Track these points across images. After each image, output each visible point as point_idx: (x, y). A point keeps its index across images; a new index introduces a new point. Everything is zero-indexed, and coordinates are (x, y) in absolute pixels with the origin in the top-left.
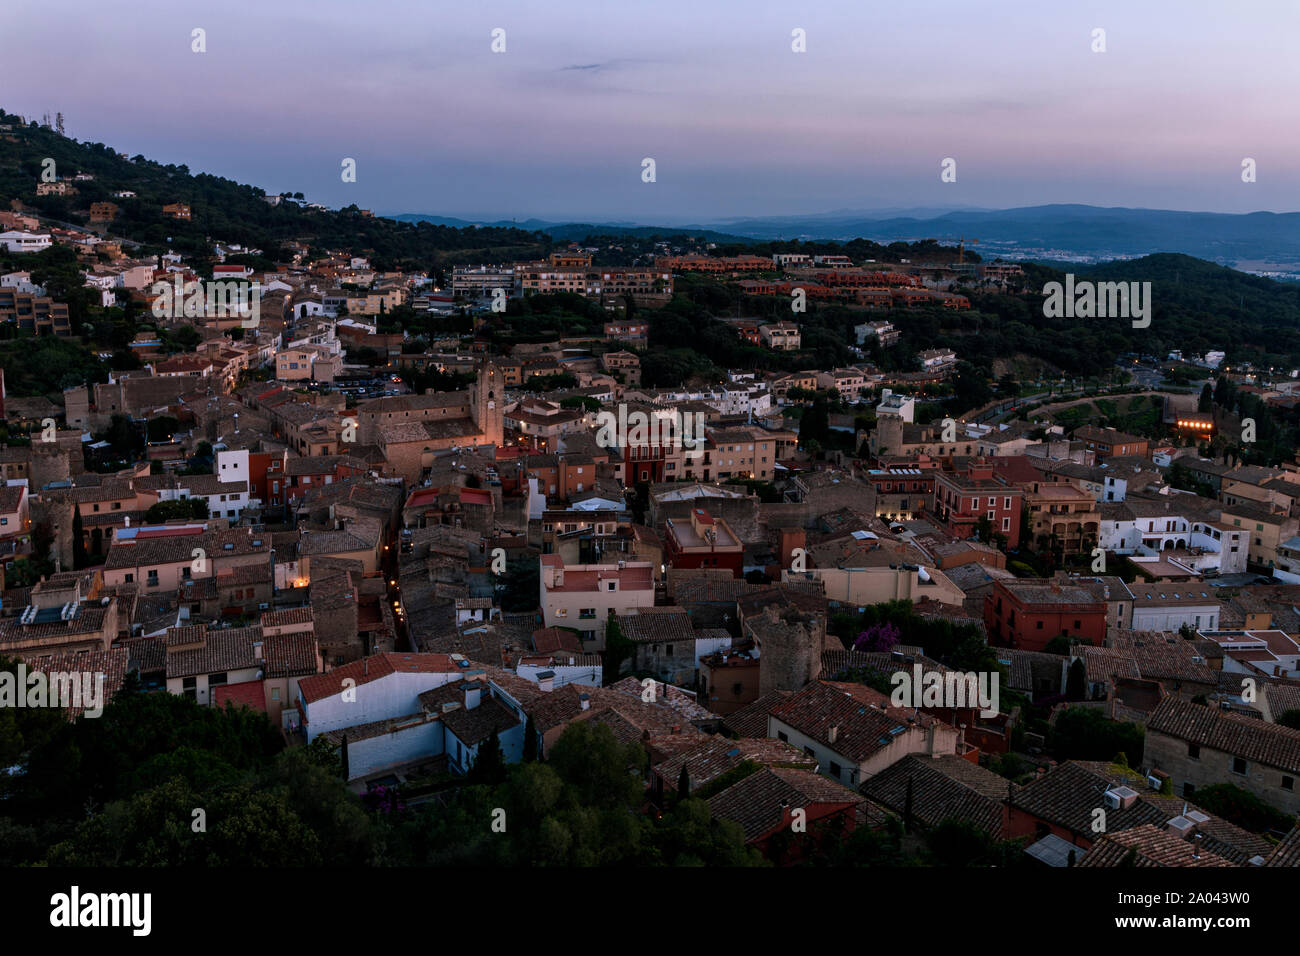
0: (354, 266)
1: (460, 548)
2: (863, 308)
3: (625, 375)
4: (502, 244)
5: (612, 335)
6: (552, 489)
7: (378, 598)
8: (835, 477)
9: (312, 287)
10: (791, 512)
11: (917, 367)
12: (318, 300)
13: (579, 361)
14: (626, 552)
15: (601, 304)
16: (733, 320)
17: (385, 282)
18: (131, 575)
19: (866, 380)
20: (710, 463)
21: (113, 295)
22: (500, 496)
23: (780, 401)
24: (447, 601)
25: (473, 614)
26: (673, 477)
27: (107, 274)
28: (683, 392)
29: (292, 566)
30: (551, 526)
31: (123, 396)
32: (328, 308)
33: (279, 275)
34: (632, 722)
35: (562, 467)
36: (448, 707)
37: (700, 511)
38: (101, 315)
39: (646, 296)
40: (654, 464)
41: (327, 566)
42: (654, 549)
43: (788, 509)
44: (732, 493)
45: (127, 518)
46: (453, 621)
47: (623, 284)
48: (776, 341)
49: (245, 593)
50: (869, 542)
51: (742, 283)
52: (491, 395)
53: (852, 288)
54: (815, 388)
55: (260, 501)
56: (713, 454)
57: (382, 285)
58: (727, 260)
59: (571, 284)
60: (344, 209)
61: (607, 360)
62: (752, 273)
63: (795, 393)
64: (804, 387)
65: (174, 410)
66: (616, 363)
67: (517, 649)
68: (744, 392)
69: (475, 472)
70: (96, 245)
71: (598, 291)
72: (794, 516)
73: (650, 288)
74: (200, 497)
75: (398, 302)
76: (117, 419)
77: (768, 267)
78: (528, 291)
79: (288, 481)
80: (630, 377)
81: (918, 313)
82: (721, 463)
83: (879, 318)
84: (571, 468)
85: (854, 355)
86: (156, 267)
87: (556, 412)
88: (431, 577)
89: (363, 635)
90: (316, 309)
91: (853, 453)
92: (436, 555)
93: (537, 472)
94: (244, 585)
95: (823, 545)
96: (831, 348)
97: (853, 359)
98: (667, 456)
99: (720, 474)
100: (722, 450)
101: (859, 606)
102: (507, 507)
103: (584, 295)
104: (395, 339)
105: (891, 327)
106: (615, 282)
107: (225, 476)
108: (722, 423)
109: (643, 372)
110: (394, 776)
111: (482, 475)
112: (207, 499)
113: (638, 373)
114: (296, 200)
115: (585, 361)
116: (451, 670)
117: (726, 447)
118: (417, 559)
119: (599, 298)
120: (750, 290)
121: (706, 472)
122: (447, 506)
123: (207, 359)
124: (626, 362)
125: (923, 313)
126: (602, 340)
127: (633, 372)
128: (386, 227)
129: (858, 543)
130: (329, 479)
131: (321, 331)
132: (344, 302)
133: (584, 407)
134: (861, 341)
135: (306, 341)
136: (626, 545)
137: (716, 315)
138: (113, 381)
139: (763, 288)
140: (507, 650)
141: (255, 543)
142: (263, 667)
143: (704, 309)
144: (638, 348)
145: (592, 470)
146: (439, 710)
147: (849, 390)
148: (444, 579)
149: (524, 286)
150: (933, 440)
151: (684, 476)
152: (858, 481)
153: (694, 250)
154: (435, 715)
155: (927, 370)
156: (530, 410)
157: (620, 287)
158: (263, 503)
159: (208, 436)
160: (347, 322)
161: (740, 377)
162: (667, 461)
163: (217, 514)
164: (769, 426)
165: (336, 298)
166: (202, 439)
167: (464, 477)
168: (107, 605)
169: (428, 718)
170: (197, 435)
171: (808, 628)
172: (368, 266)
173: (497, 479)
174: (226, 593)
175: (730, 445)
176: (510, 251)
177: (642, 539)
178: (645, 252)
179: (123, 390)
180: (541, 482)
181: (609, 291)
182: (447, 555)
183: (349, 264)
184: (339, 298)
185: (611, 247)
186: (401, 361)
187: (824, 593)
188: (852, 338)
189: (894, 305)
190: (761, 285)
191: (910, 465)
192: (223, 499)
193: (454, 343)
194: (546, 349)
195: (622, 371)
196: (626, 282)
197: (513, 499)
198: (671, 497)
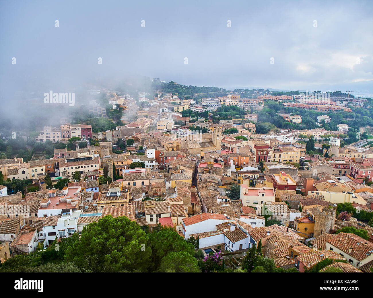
0: (174, 98)
1: (216, 180)
2: (319, 111)
3: (251, 130)
4: (212, 92)
5: (247, 118)
6: (237, 163)
7: (195, 194)
8: (320, 163)
9: (164, 104)
10: (307, 173)
11: (336, 129)
12: (166, 107)
13: (238, 125)
14: (263, 183)
15: (244, 109)
16: (281, 114)
17: (184, 102)
18: (129, 183)
19: (321, 133)
20: (281, 157)
21: (116, 106)
22: (223, 165)
23: (296, 138)
24: (214, 196)
25: (222, 200)
26: (270, 160)
27: (113, 100)
28: (268, 135)
29: (169, 182)
30: (240, 175)
31: (120, 133)
32: (169, 110)
33: (155, 100)
34: (283, 240)
35: (240, 157)
36: (226, 230)
37: (283, 172)
38: (113, 111)
39: (256, 107)
40: (264, 157)
41: (181, 184)
42: (271, 183)
43: (306, 172)
44: (290, 167)
45: (126, 167)
46: (216, 201)
47: (249, 103)
48: (294, 121)
49: (159, 190)
50: (333, 184)
51: (283, 103)
52: (218, 135)
53: (316, 105)
54: (306, 135)
55: (157, 163)
56: (282, 155)
57: (183, 103)
58: (278, 97)
59: (235, 103)
60: (170, 82)
61: (246, 125)
62: (286, 100)
63: (301, 136)
64: (303, 134)
65: (133, 137)
66: (248, 126)
67: (238, 212)
68: (286, 136)
69: (217, 158)
70: (110, 93)
71: (242, 105)
72: (308, 174)
73: (257, 105)
74: (143, 162)
75: (188, 108)
76: (119, 139)
77: (290, 99)
78: (223, 105)
79: (165, 158)
80: (252, 130)
81: (336, 113)
82: (284, 157)
83: (324, 114)
84: (242, 158)
85: (318, 125)
86: (125, 98)
87: (235, 140)
88: (208, 188)
89: (192, 204)
90: (166, 110)
91: (322, 155)
92: (209, 182)
93: (232, 158)
94: (159, 187)
95: (319, 184)
96: (311, 123)
97: (317, 127)
98: (268, 155)
99: (283, 160)
100: (285, 153)
101: (334, 204)
102: (225, 168)
103: (238, 106)
104: (187, 118)
105: (328, 117)
106: (247, 103)
107: (149, 156)
108: (283, 145)
109: (256, 129)
110: (211, 248)
111: (218, 159)
112: (144, 162)
113: (255, 129)
114: (157, 80)
115: (240, 125)
116: (225, 219)
117: (286, 152)
118: (203, 182)
119: (243, 108)
120: (286, 105)
121: (280, 160)
122: (210, 168)
123: (140, 123)
124: (251, 126)
125: (338, 113)
126: (244, 120)
127: (253, 129)
128: (181, 87)
129: (330, 184)
130: (175, 158)
131: (168, 116)
132: (173, 108)
133: (242, 139)
134: (319, 121)
135: (164, 119)
136: (263, 182)
137: (276, 113)
138: (117, 129)
139: (290, 105)
140: (236, 212)
141: (160, 176)
142: (170, 213)
143: (273, 111)
144: (254, 122)
145: (248, 158)
146: (223, 231)
147: (316, 136)
148: (212, 189)
149: (221, 104)
150: (348, 153)
151: (273, 161)
152: (328, 165)
153: (266, 93)
154: (222, 232)
155: (340, 130)
156: (227, 140)
157: (249, 104)
158: (158, 164)
159: (142, 144)
160: (175, 114)
161: (284, 131)
162: (268, 156)
163: (147, 166)
164: (297, 146)
165: (171, 107)
166: (141, 145)
167: (214, 159)
168: (127, 192)
169: (220, 233)
170: (139, 144)
171: (332, 214)
172: (177, 98)
173: (223, 161)
174: (154, 189)
175: (287, 152)
176: (214, 94)
177: (267, 180)
178: (251, 94)
179: (120, 131)
180: (234, 161)
181: (245, 105)
182: (212, 182)
183: (172, 97)
184: (172, 107)
185: (242, 92)
186: (189, 125)
187: (324, 199)
188: (316, 120)
189: (329, 110)
190: (289, 104)
191: (342, 160)
192: (148, 162)
193: (203, 120)
194: (228, 122)
195: (250, 129)
196: (250, 103)
197: (227, 166)
198: (272, 167)
